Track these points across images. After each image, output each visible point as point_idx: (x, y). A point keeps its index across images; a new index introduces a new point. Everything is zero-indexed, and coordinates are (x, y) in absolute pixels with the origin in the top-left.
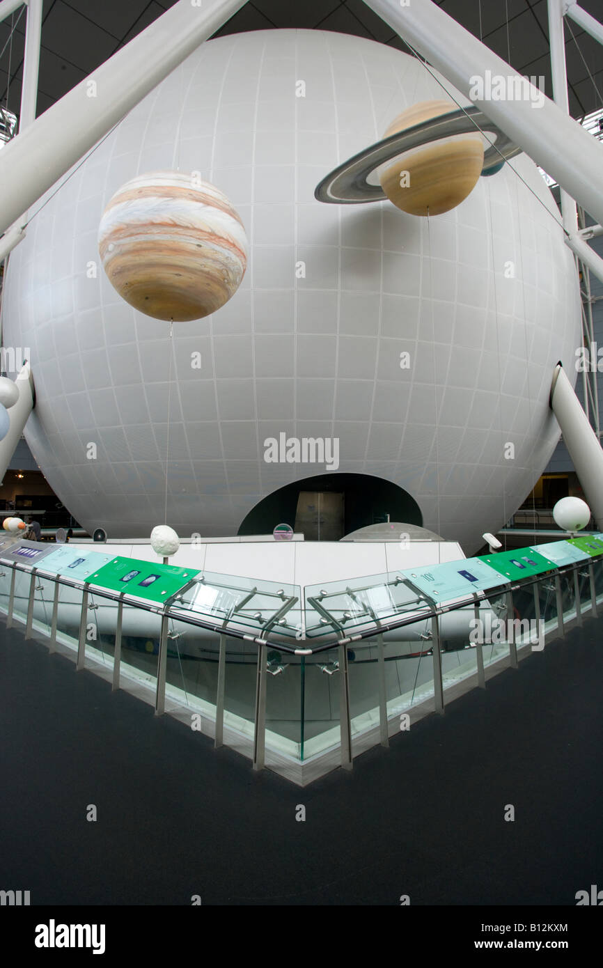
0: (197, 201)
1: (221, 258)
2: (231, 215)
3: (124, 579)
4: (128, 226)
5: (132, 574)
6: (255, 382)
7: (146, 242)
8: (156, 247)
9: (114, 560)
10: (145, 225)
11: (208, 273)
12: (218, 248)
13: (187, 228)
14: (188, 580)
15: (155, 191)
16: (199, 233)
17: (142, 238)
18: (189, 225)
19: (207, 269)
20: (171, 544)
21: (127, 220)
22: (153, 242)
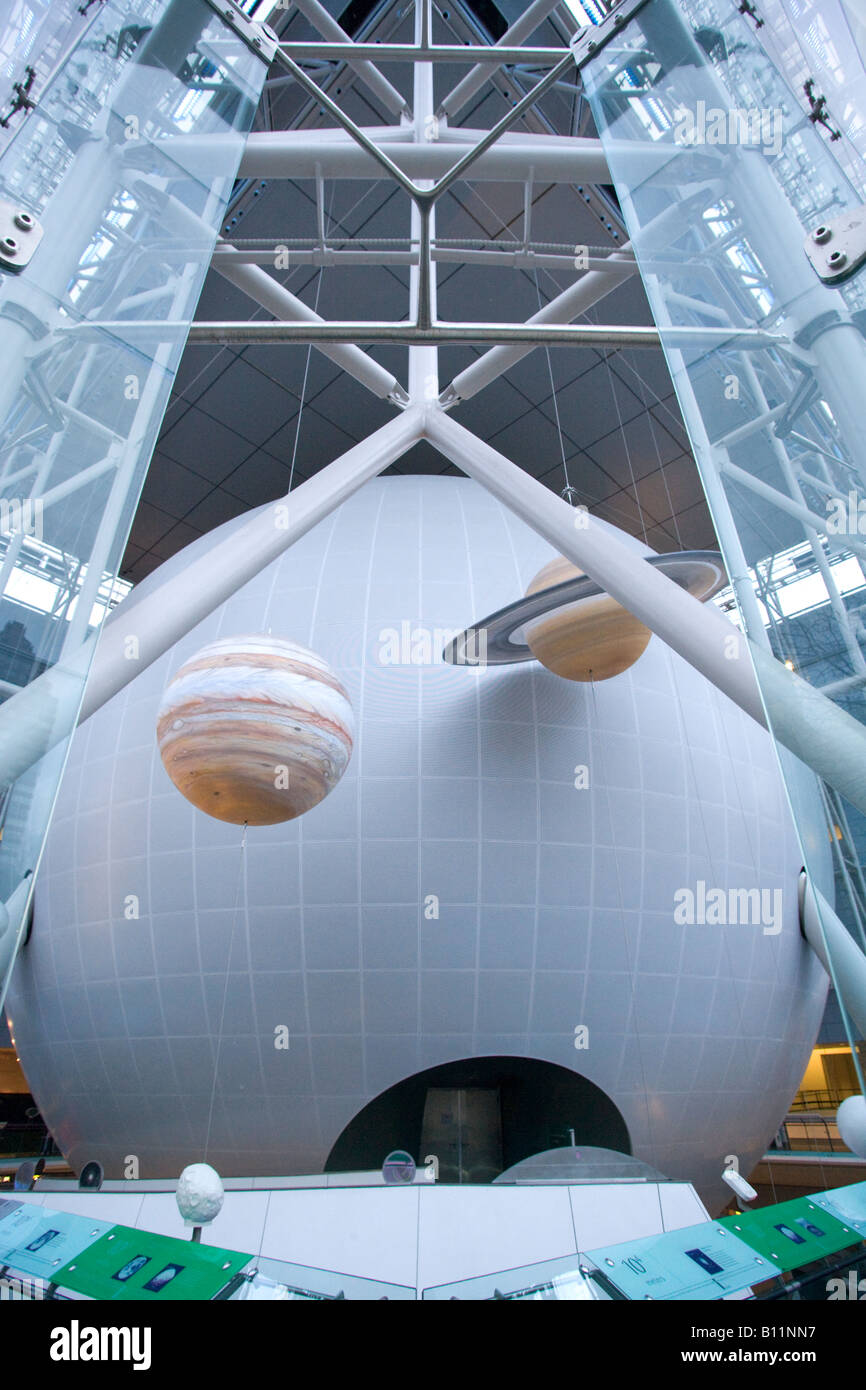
0: (299, 673)
1: (323, 744)
2: (338, 690)
3: (122, 1275)
4: (208, 700)
5: (135, 1263)
6: (360, 910)
7: (230, 722)
8: (242, 729)
9: (109, 1234)
10: (231, 700)
11: (305, 764)
12: (320, 732)
13: (285, 706)
14: (233, 1273)
15: (247, 659)
16: (300, 713)
17: (223, 716)
18: (288, 704)
19: (304, 759)
20: (209, 1201)
21: (207, 692)
22: (239, 722)
